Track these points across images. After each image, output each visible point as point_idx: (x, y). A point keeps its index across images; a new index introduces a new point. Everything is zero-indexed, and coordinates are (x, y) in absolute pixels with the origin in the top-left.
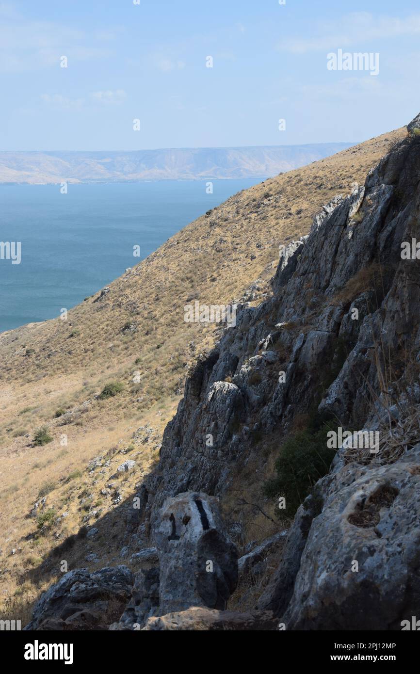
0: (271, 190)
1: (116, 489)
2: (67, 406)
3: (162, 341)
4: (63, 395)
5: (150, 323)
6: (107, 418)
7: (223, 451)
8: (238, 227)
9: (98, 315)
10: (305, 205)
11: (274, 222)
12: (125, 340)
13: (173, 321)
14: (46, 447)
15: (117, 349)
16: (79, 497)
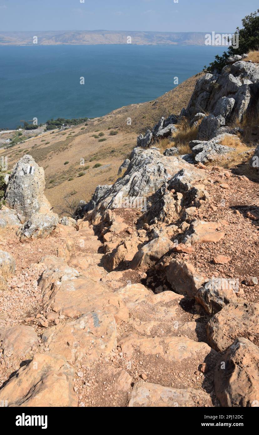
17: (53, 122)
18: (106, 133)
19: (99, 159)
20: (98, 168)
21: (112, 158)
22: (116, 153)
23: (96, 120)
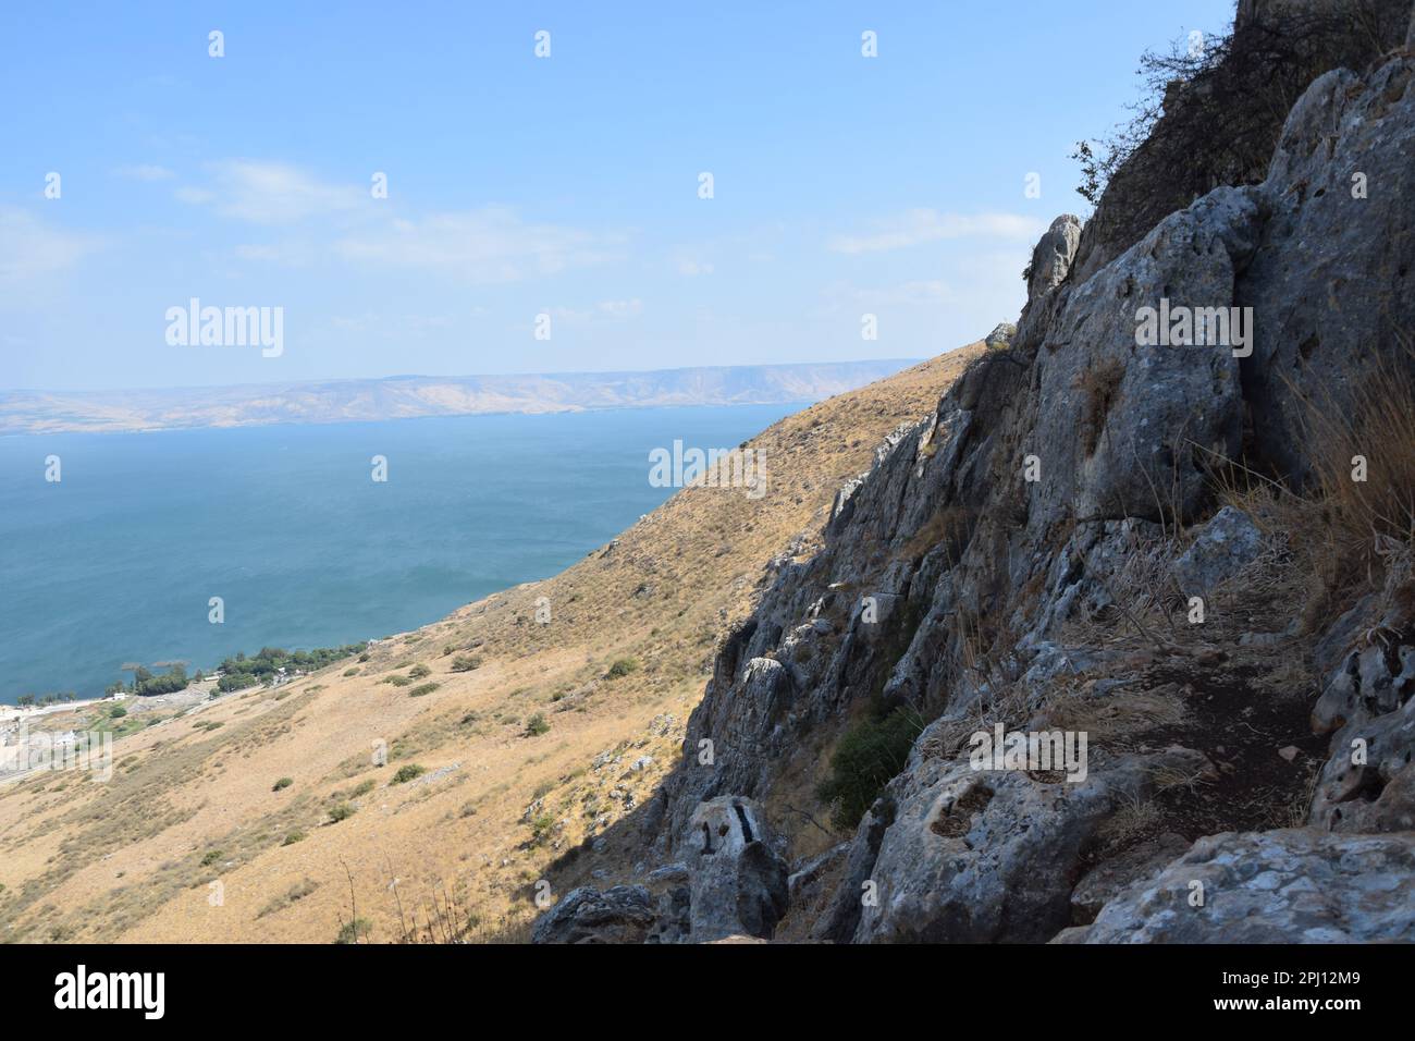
0: (820, 417)
1: (629, 792)
2: (568, 687)
3: (685, 607)
4: (562, 674)
5: (669, 584)
6: (616, 704)
7: (762, 745)
8: (781, 463)
9: (605, 574)
10: (863, 436)
11: (824, 458)
12: (640, 605)
13: (699, 582)
14: (542, 737)
15: (628, 616)
16: (583, 801)
17: (243, 664)
18: (439, 668)
19: (414, 753)
20: (413, 782)
21: (467, 742)
22: (481, 725)
23: (397, 642)
